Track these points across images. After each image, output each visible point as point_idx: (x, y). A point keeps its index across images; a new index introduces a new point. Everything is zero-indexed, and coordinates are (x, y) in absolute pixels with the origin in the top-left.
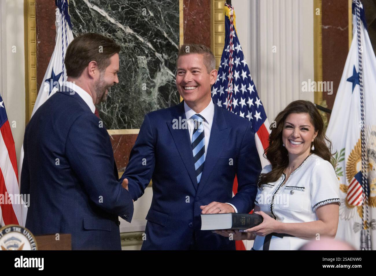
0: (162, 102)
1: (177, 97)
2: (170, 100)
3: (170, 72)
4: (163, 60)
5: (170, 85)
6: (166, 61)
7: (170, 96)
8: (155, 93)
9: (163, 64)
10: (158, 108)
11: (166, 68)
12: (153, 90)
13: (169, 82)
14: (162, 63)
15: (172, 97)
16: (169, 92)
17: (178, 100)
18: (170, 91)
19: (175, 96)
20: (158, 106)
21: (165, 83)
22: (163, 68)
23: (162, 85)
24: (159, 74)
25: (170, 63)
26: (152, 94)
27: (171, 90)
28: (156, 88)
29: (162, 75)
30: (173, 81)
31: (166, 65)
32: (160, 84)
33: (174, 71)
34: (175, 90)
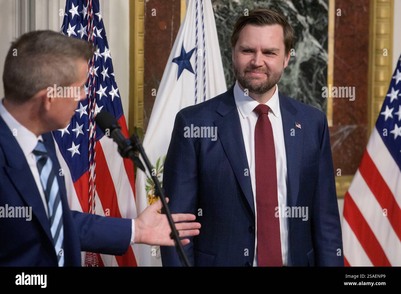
0: (304, 83)
1: (323, 77)
2: (315, 82)
3: (316, 43)
4: (306, 25)
5: (314, 61)
6: (311, 27)
7: (314, 76)
8: (296, 71)
9: (307, 30)
10: (298, 93)
11: (310, 36)
12: (293, 67)
13: (313, 55)
14: (305, 29)
15: (318, 77)
16: (313, 71)
17: (325, 80)
18: (315, 69)
19: (321, 75)
20: (299, 90)
21: (308, 57)
22: (307, 36)
23: (305, 60)
24: (301, 45)
25: (316, 30)
26: (292, 73)
27: (317, 68)
28: (297, 65)
29: (306, 46)
30: (319, 54)
31: (310, 32)
32: (303, 58)
33: (321, 40)
34: (321, 68)
